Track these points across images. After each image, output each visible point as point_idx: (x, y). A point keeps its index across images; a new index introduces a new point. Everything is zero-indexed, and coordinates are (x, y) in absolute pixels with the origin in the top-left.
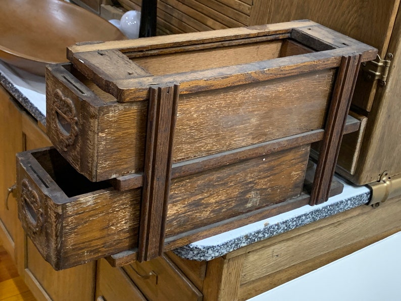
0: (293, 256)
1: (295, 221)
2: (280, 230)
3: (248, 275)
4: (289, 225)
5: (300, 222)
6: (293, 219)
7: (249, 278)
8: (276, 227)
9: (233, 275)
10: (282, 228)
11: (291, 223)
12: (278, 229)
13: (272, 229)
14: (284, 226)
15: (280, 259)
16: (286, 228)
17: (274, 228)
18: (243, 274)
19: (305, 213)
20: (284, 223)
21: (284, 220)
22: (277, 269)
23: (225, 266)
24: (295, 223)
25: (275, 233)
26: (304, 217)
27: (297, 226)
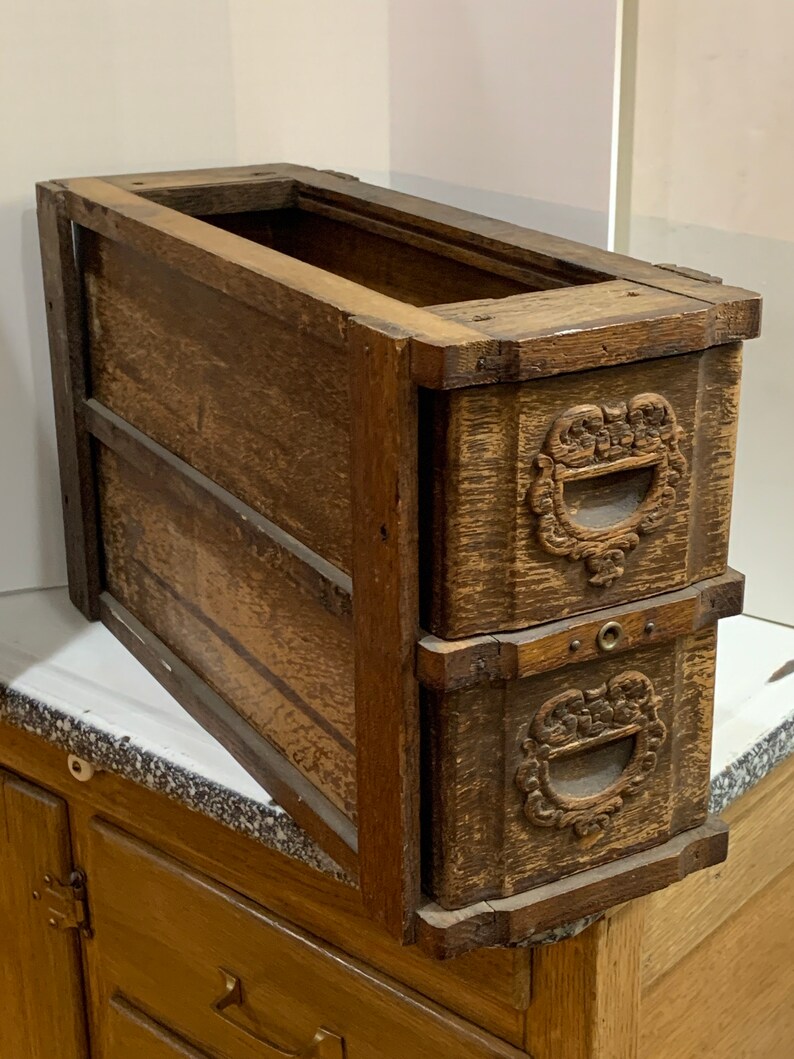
0: (753, 866)
1: (766, 751)
2: (736, 789)
3: (656, 955)
4: (755, 768)
5: (777, 753)
6: (759, 745)
7: (658, 966)
8: (727, 781)
9: (622, 966)
10: (739, 782)
11: (757, 760)
12: (731, 786)
13: (717, 792)
14: (743, 772)
15: (724, 884)
16: (748, 779)
17: (721, 787)
18: (646, 956)
19: (783, 720)
20: (741, 762)
21: (740, 755)
22: (720, 916)
23: (602, 942)
24: (765, 758)
25: (725, 801)
26: (783, 736)
27: (771, 765)
